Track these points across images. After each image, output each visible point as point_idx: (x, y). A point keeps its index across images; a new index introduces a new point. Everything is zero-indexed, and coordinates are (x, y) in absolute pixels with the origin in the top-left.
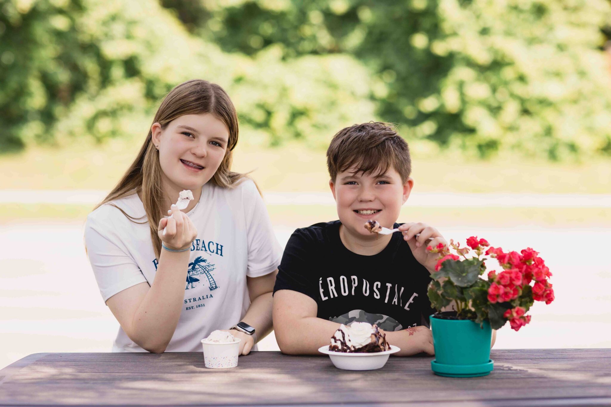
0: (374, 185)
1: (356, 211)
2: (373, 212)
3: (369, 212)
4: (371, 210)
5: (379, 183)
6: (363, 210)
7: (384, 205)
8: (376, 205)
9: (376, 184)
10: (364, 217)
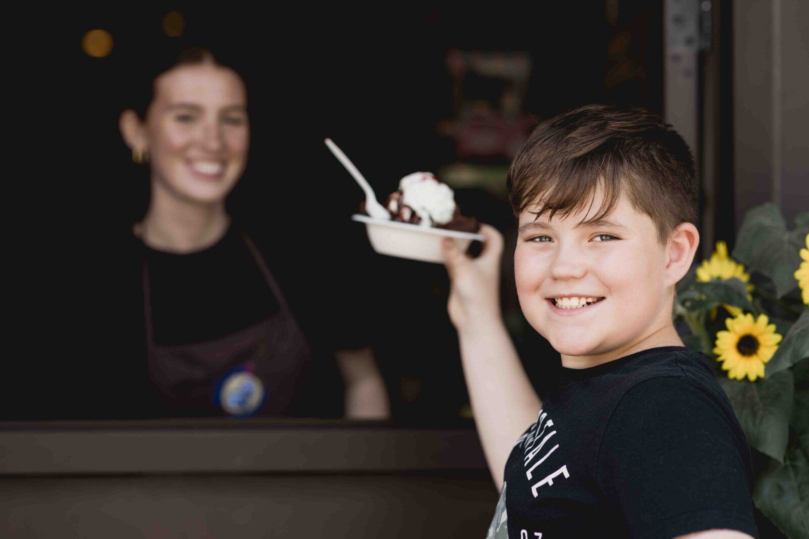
0: (585, 242)
1: (553, 301)
2: (583, 301)
3: (574, 302)
4: (580, 297)
5: (599, 239)
6: (562, 297)
7: (609, 288)
8: (590, 288)
9: (589, 241)
10: (566, 313)
